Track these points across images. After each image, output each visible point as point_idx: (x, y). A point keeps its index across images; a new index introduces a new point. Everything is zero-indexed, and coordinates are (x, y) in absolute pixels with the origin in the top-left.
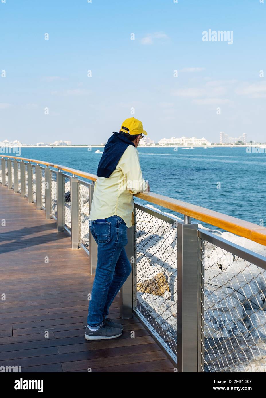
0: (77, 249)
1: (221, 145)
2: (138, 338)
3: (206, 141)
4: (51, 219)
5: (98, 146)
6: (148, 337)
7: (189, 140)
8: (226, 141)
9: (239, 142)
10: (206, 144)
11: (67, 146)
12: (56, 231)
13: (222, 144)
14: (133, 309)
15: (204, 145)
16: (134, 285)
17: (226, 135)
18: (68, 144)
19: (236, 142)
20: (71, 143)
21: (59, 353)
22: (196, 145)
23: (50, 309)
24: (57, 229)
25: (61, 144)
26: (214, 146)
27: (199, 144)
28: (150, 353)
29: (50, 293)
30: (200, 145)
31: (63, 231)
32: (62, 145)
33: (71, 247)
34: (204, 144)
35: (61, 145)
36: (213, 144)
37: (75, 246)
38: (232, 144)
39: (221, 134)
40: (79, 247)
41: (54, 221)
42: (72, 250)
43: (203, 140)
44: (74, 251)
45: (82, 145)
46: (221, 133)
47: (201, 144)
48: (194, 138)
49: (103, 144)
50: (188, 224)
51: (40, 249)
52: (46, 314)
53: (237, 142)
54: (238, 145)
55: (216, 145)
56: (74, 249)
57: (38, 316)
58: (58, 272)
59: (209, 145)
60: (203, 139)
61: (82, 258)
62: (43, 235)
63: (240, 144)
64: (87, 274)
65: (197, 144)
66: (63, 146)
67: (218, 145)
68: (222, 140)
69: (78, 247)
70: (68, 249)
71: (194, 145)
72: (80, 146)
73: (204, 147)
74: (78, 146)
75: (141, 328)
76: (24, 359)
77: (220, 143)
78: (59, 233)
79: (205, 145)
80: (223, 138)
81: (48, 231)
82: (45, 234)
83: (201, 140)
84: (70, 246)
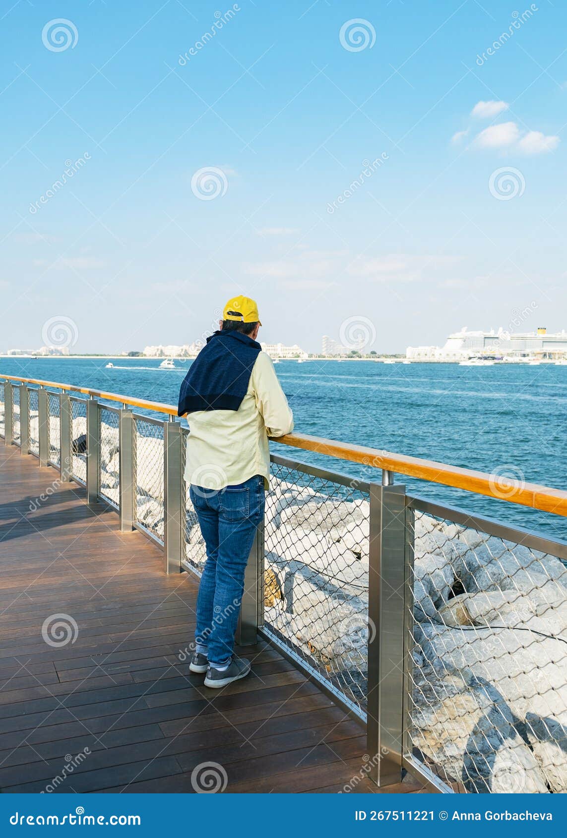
0: (130, 531)
1: (324, 357)
2: (275, 675)
3: (300, 351)
4: (71, 481)
5: (118, 356)
6: (291, 673)
7: (274, 348)
8: (332, 350)
9: (354, 353)
10: (300, 355)
11: (63, 355)
12: (84, 502)
13: (326, 356)
14: (257, 628)
15: (296, 357)
16: (260, 588)
17: (333, 341)
18: (64, 353)
19: (348, 353)
20: (69, 351)
21: (150, 707)
22: (284, 357)
23: (113, 635)
24: (87, 498)
25: (52, 352)
26: (313, 358)
27: (289, 355)
28: (302, 699)
29: (105, 607)
30: (289, 357)
31: (98, 502)
32: (54, 354)
33: (121, 529)
34: (296, 355)
35: (52, 354)
36: (310, 356)
37: (127, 527)
38: (342, 356)
39: (324, 340)
40: (134, 529)
41: (77, 485)
42: (122, 533)
43: (296, 349)
44: (124, 535)
45: (89, 353)
46: (324, 338)
47: (291, 355)
48: (279, 345)
49: (127, 353)
50: (389, 485)
51: (65, 533)
52: (108, 642)
53: (350, 352)
54: (352, 357)
55: (316, 357)
56: (126, 532)
57: (95, 646)
58: (108, 571)
59: (304, 357)
60: (295, 347)
61: (144, 547)
62: (64, 509)
63: (354, 355)
64: (160, 574)
65: (284, 355)
66: (56, 355)
67: (319, 357)
68: (325, 349)
69: (131, 530)
70: (114, 532)
71: (279, 357)
72: (85, 355)
73: (298, 360)
74: (82, 355)
75: (278, 659)
76: (92, 720)
77: (323, 354)
78: (90, 505)
79: (299, 357)
80: (326, 347)
81: (72, 502)
82: (67, 508)
83: (291, 348)
84: (119, 527)
